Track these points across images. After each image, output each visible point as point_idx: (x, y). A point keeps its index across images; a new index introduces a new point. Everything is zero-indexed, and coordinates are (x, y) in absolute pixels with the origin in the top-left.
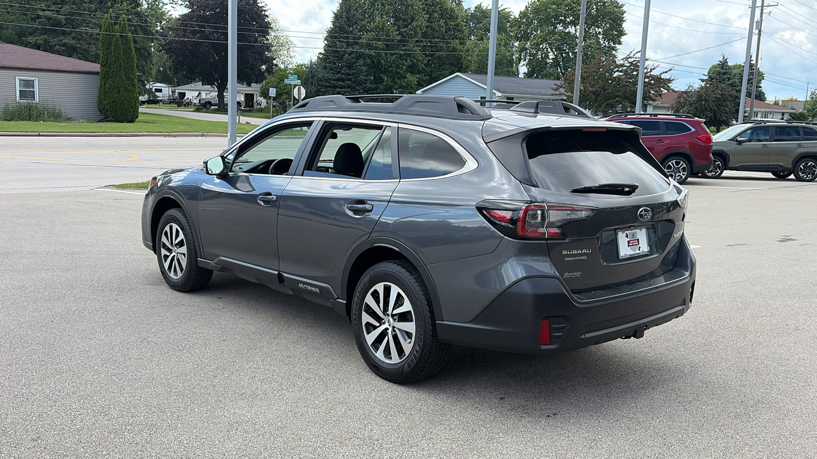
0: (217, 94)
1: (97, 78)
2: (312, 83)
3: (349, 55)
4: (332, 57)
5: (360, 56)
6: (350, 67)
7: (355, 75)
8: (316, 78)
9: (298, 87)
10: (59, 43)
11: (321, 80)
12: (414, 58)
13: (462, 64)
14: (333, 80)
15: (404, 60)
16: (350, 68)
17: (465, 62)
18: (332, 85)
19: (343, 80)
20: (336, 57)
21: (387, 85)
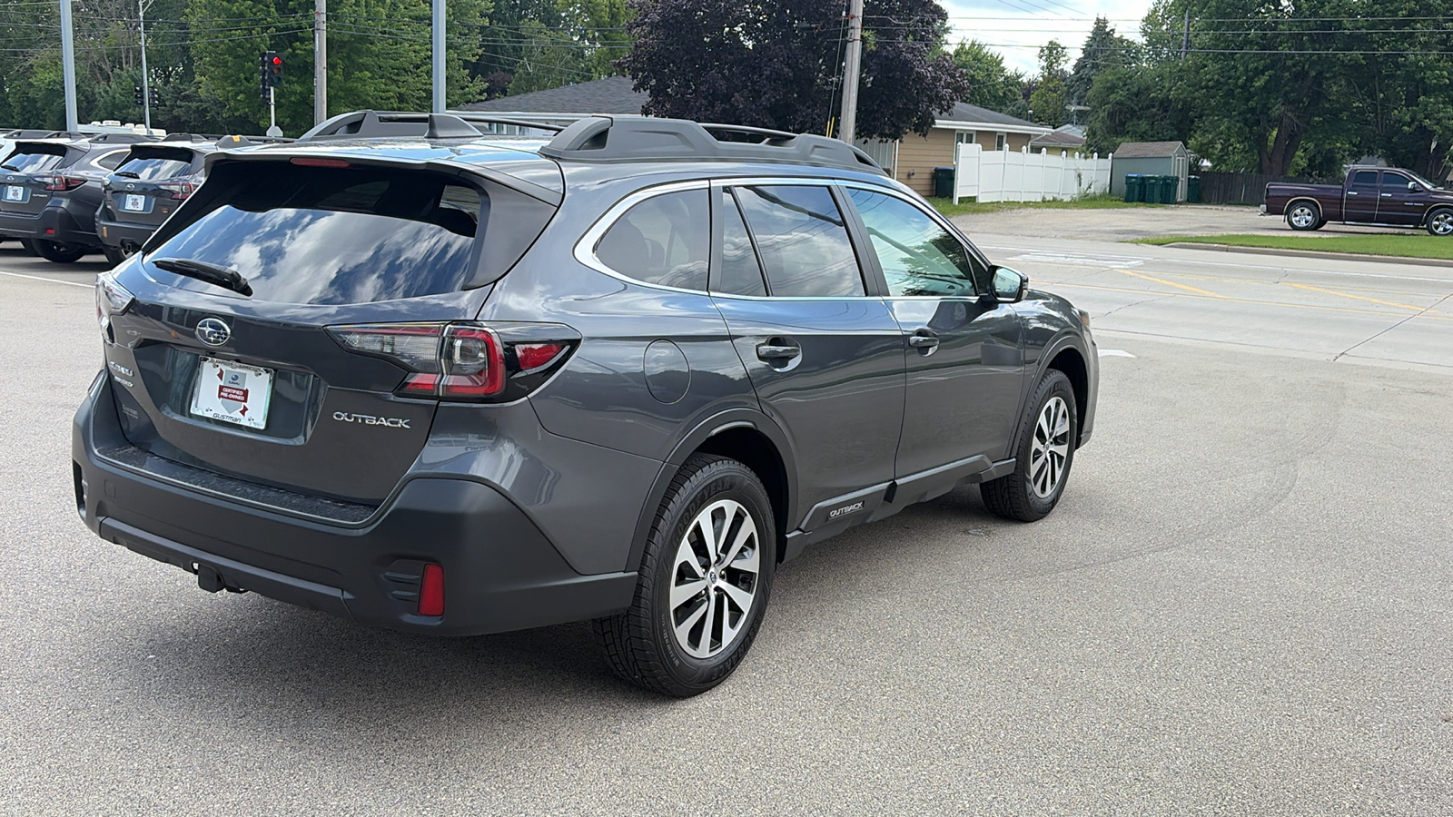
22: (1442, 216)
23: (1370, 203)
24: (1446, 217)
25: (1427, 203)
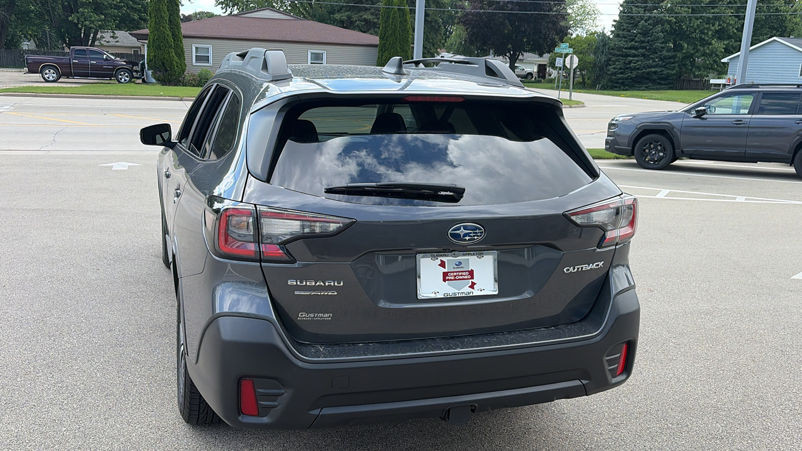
0: (509, 65)
1: (376, 50)
2: (603, 52)
3: (646, 21)
4: (627, 23)
5: (657, 22)
6: (645, 33)
7: (650, 43)
8: (607, 47)
9: (570, 56)
10: (360, 18)
11: (613, 49)
12: (724, 22)
13: (786, 27)
14: (626, 49)
15: (711, 25)
16: (645, 35)
17: (790, 26)
18: (624, 53)
19: (636, 49)
20: (631, 24)
21: (686, 52)
22: (123, 73)
23: (86, 66)
24: (125, 74)
25: (115, 66)
